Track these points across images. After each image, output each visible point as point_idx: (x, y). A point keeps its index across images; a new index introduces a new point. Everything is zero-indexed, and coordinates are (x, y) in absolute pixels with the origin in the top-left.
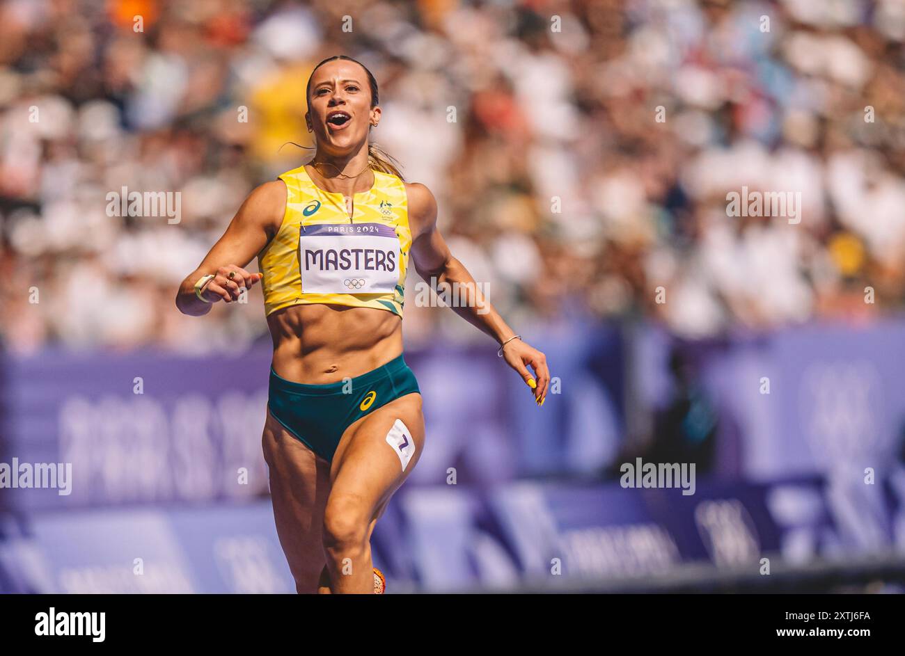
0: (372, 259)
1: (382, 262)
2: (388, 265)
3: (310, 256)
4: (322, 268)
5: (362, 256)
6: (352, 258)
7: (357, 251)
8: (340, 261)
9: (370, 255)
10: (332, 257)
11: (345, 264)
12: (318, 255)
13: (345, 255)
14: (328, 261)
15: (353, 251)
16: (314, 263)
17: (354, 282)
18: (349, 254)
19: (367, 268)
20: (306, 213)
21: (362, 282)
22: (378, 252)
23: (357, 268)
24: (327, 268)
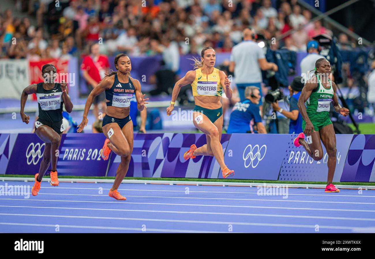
2: (214, 90)
5: (208, 88)
6: (207, 88)
7: (208, 87)
8: (204, 89)
9: (210, 88)
10: (203, 88)
11: (205, 89)
12: (200, 87)
13: (205, 88)
14: (202, 89)
17: (207, 93)
19: (209, 90)
20: (199, 79)
22: (212, 87)
23: (207, 90)
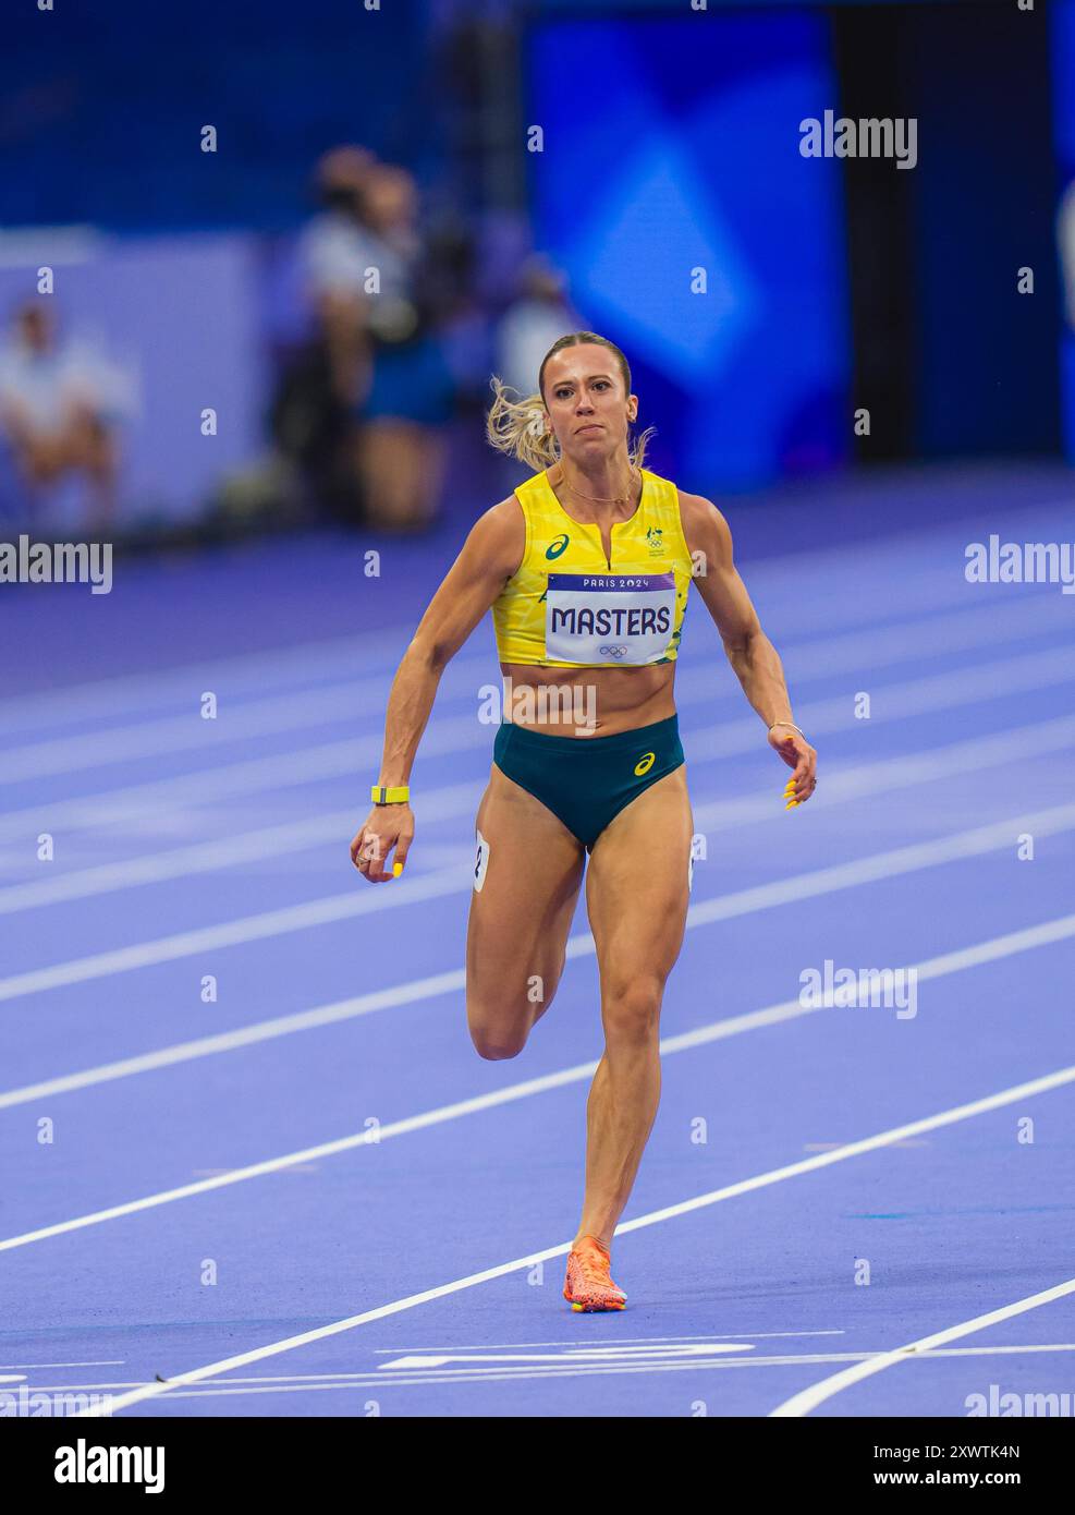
0: (637, 622)
1: (650, 623)
2: (659, 626)
3: (558, 616)
4: (573, 631)
5: (625, 618)
6: (612, 620)
7: (619, 612)
8: (596, 623)
9: (635, 617)
10: (586, 618)
11: (603, 628)
12: (570, 615)
13: (603, 616)
14: (581, 623)
15: (614, 612)
16: (564, 624)
17: (614, 650)
18: (609, 616)
19: (630, 633)
20: (549, 556)
21: (623, 651)
22: (645, 611)
23: (618, 633)
24: (580, 632)
